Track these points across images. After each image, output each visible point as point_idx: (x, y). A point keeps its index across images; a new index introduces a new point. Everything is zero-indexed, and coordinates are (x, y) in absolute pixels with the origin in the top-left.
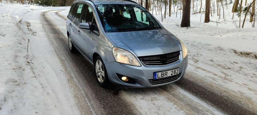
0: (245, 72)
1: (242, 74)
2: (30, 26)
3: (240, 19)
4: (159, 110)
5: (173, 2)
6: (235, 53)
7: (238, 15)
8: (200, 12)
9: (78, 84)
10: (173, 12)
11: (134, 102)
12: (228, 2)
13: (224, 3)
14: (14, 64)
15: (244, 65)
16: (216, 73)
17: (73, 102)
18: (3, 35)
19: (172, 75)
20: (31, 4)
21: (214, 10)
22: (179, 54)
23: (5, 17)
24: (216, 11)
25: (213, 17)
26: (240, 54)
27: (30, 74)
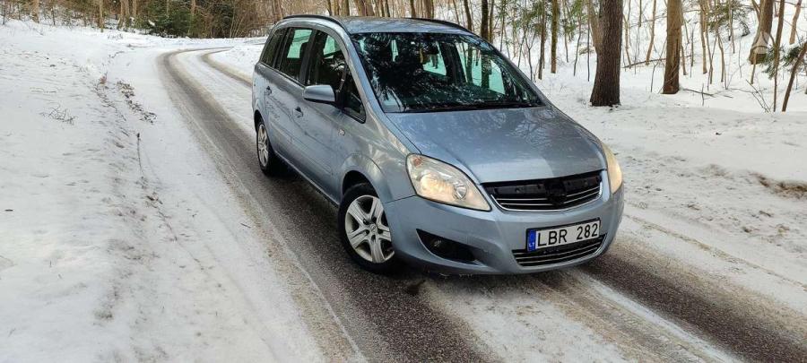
0: (796, 242)
1: (785, 248)
2: (133, 95)
3: (776, 85)
4: (543, 339)
5: (562, 29)
6: (763, 186)
7: (767, 71)
8: (647, 62)
9: (298, 264)
10: (564, 59)
11: (467, 318)
12: (735, 32)
13: (724, 33)
14: (116, 200)
15: (793, 220)
16: (706, 244)
17: (292, 311)
18: (67, 118)
19: (578, 238)
20: (126, 31)
21: (692, 56)
22: (600, 180)
23: (59, 67)
24: (698, 60)
25: (690, 78)
26: (779, 188)
27: (161, 230)
